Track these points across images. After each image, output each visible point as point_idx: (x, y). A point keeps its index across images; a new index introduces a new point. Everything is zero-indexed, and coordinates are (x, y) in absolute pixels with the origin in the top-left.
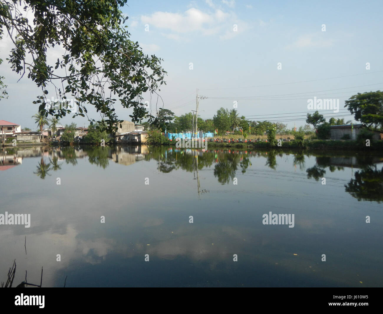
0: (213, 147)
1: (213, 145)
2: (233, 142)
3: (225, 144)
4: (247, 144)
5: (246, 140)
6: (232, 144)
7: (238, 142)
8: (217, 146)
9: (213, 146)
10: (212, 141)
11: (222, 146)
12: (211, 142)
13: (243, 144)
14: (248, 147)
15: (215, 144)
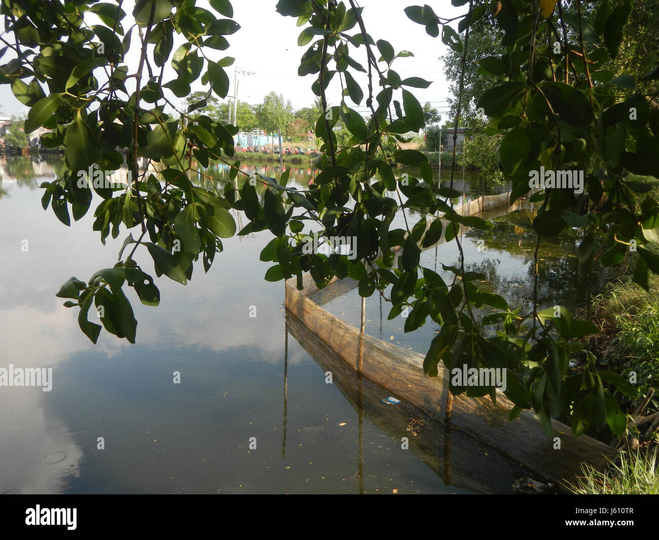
0: (256, 162)
1: (256, 158)
2: (289, 153)
3: (276, 156)
4: (310, 157)
5: (309, 150)
6: (287, 156)
7: (296, 153)
8: (263, 160)
9: (256, 160)
10: (258, 151)
11: (270, 160)
12: (256, 153)
13: (303, 157)
14: (309, 162)
15: (260, 157)
